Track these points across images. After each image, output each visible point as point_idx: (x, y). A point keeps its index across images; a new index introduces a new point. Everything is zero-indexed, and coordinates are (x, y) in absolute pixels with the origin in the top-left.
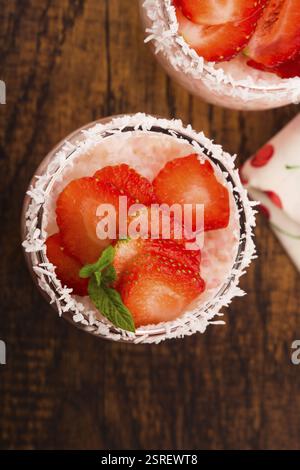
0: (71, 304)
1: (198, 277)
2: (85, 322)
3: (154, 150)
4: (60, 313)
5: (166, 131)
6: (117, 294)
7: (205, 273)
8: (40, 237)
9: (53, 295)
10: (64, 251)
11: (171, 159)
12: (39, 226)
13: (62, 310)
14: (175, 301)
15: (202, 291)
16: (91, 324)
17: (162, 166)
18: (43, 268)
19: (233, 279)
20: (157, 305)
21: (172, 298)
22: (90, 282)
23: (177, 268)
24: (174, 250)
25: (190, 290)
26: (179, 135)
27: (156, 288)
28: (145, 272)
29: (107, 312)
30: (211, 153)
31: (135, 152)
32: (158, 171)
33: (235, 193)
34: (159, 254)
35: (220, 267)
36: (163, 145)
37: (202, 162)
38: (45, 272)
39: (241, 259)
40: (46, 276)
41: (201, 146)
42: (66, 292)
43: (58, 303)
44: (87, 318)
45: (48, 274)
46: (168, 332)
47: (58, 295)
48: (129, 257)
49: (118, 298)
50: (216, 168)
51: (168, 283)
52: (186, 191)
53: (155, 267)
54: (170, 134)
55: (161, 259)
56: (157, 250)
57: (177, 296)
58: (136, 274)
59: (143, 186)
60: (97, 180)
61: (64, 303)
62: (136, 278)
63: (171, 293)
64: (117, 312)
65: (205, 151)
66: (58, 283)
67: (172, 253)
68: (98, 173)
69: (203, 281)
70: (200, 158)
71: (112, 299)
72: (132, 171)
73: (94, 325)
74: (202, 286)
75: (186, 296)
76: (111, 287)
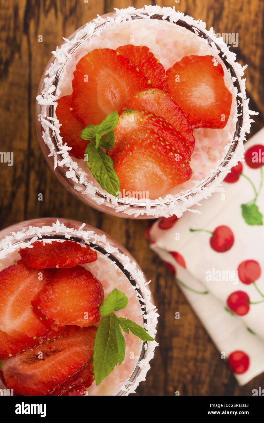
0: (68, 160)
1: (187, 164)
2: (75, 180)
3: (175, 44)
4: (55, 166)
5: (190, 28)
6: (111, 160)
7: (194, 164)
8: (54, 93)
9: (52, 148)
10: (73, 112)
11: (189, 55)
12: (56, 83)
13: (58, 163)
14: (161, 181)
15: (188, 179)
16: (81, 182)
17: (179, 60)
18: (51, 121)
19: (218, 174)
20: (144, 181)
21: (159, 177)
22: (89, 145)
23: (171, 150)
24: (172, 134)
25: (177, 174)
26: (201, 34)
27: (148, 164)
28: (141, 146)
29: (98, 174)
30: (225, 57)
31: (157, 42)
32: (174, 63)
33: (238, 98)
34: (157, 134)
35: (208, 164)
36: (184, 42)
37: (216, 65)
38: (51, 125)
39: (230, 158)
40: (51, 130)
41: (219, 49)
42: (65, 149)
43: (56, 157)
44: (78, 177)
45: (53, 128)
46: (148, 208)
47: (57, 149)
48: (130, 129)
49: (111, 164)
50: (227, 72)
51: (159, 161)
52: (195, 86)
53: (151, 144)
54: (193, 31)
55: (158, 138)
56: (156, 129)
57: (164, 177)
58: (132, 146)
59: (157, 71)
60: (118, 53)
61: (61, 158)
62: (131, 150)
63: (159, 173)
64: (106, 176)
65: (221, 54)
66: (60, 139)
67: (168, 136)
68: (120, 49)
69: (190, 170)
70: (214, 60)
71: (105, 164)
72: (152, 54)
73: (84, 185)
74: (189, 174)
75: (172, 179)
76: (107, 153)
